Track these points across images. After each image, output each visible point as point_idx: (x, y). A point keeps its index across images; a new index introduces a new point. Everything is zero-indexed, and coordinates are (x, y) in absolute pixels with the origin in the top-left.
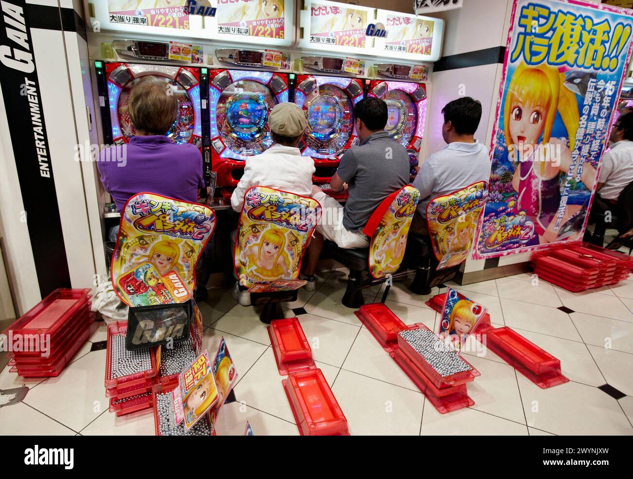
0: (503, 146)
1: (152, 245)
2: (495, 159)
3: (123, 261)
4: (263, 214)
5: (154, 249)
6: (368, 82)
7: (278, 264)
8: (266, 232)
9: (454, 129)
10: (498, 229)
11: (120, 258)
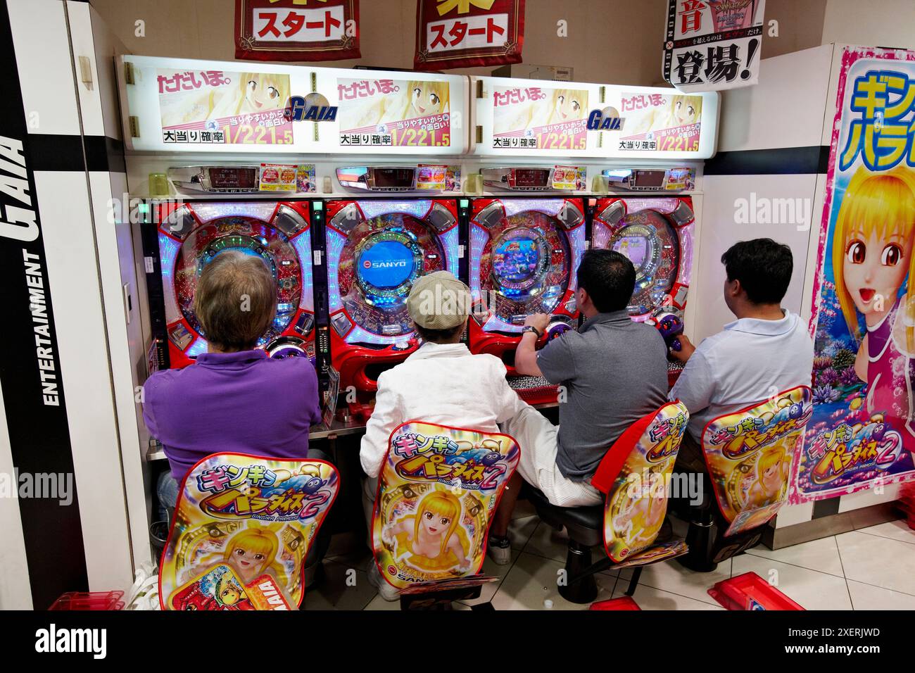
0: (833, 308)
1: (231, 537)
2: (822, 331)
3: (180, 561)
4: (422, 468)
5: (234, 543)
6: (592, 202)
7: (449, 548)
8: (429, 495)
9: (744, 294)
10: (834, 449)
11: (175, 557)
